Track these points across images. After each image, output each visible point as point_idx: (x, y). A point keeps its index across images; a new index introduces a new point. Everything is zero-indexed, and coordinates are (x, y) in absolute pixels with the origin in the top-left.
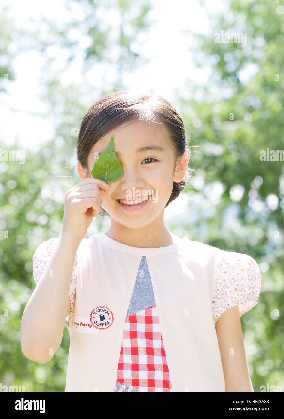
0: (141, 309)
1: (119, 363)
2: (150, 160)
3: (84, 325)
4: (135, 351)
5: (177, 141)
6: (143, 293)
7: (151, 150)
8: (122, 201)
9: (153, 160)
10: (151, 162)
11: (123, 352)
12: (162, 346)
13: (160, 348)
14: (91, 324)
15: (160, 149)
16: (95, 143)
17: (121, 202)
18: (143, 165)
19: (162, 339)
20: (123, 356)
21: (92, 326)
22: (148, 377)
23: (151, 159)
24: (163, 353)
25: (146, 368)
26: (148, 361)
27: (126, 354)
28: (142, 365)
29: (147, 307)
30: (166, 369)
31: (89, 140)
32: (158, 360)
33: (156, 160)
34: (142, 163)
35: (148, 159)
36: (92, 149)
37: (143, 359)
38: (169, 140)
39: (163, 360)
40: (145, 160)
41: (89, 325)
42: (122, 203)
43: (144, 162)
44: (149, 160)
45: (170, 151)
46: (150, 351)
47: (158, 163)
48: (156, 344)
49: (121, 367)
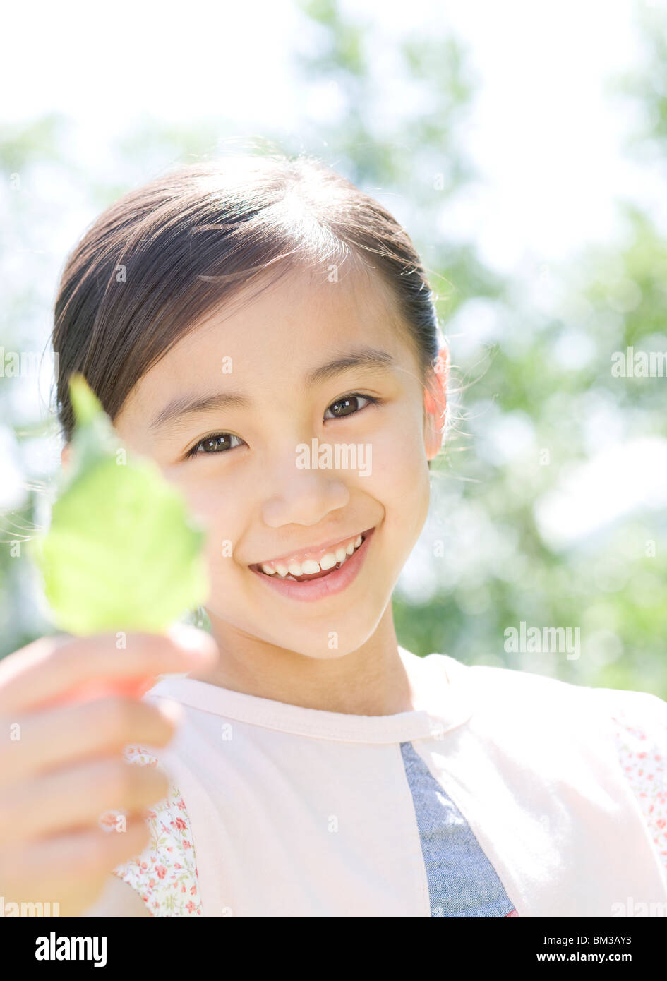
2: (347, 403)
7: (353, 369)
8: (271, 566)
9: (361, 402)
10: (355, 409)
15: (379, 359)
16: (138, 373)
17: (268, 569)
23: (353, 399)
31: (115, 366)
33: (372, 400)
35: (341, 402)
36: (132, 394)
42: (272, 572)
44: (346, 406)
47: (382, 409)
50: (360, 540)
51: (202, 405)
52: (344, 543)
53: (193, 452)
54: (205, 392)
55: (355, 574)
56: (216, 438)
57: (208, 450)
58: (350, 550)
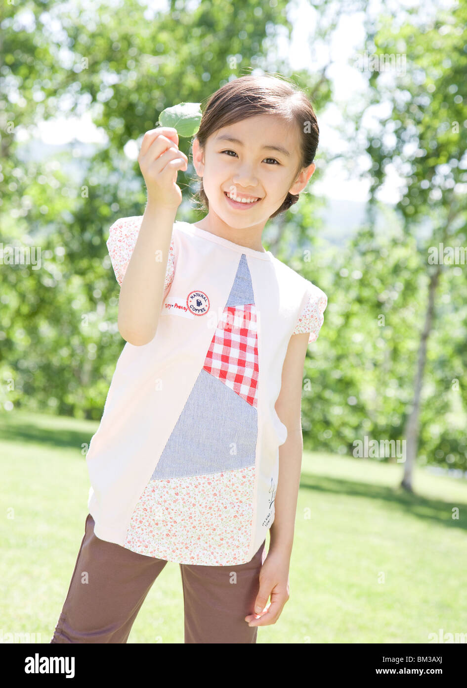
0: (241, 304)
1: (208, 351)
3: (180, 307)
4: (228, 343)
5: (307, 151)
6: (243, 289)
9: (275, 162)
10: (273, 163)
11: (216, 341)
12: (256, 344)
13: (254, 346)
14: (187, 308)
15: (286, 153)
18: (263, 163)
19: (257, 338)
20: (214, 344)
21: (188, 310)
22: (238, 371)
23: (274, 160)
24: (256, 351)
25: (236, 362)
26: (240, 356)
27: (218, 343)
28: (233, 359)
29: (247, 304)
30: (256, 368)
32: (250, 357)
33: (278, 163)
34: (263, 161)
35: (271, 160)
37: (235, 353)
38: (298, 147)
39: (255, 358)
40: (267, 159)
41: (184, 308)
43: (265, 161)
44: (271, 161)
45: (296, 157)
46: (243, 347)
48: (250, 342)
49: (210, 354)
50: (256, 200)
51: (232, 140)
52: (251, 197)
53: (223, 152)
54: (235, 136)
55: (251, 207)
56: (233, 152)
57: (228, 154)
58: (252, 201)
